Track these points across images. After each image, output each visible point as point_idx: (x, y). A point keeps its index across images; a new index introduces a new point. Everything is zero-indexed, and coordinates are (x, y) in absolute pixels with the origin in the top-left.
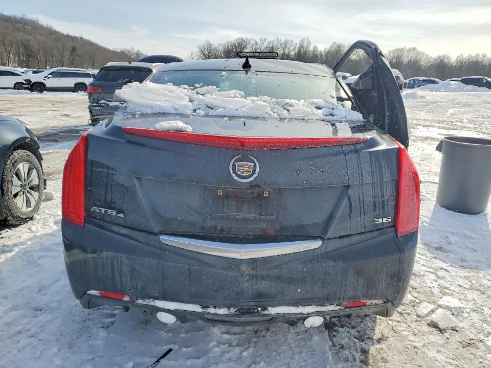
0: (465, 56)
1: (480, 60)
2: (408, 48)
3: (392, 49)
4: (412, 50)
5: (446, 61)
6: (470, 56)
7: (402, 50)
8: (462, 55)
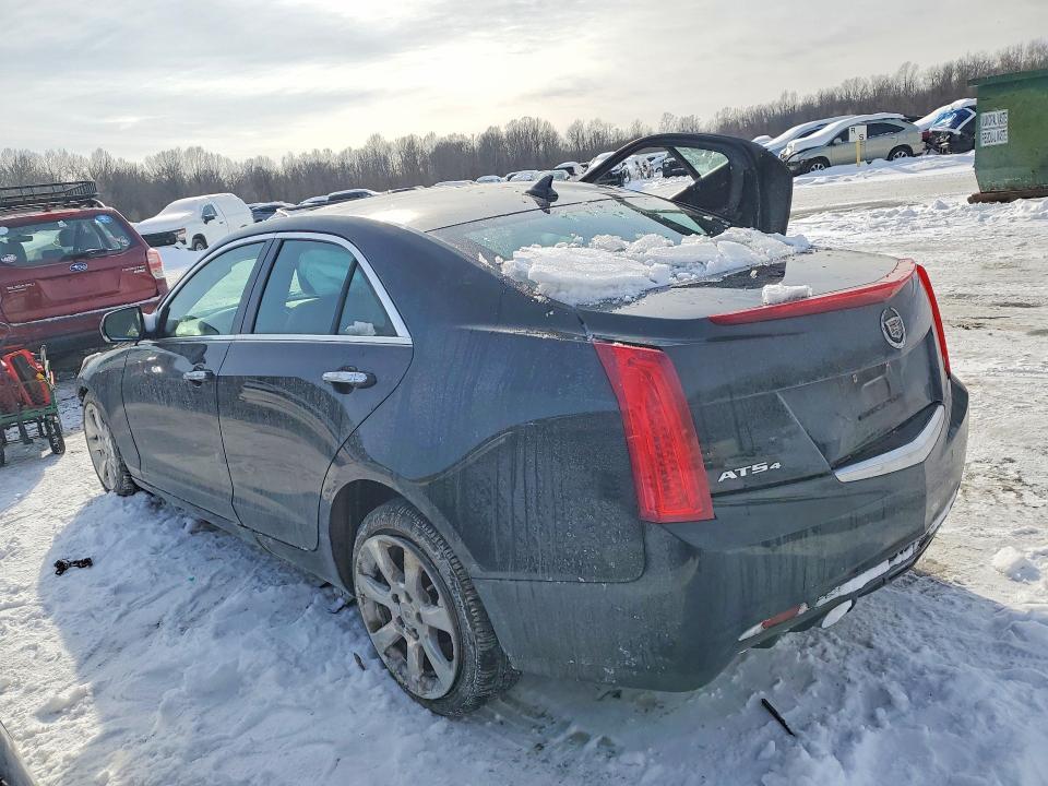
0: (297, 155)
1: (324, 161)
2: (184, 149)
3: (153, 154)
4: (194, 152)
5: (265, 167)
6: (305, 154)
7: (173, 154)
8: (291, 155)
